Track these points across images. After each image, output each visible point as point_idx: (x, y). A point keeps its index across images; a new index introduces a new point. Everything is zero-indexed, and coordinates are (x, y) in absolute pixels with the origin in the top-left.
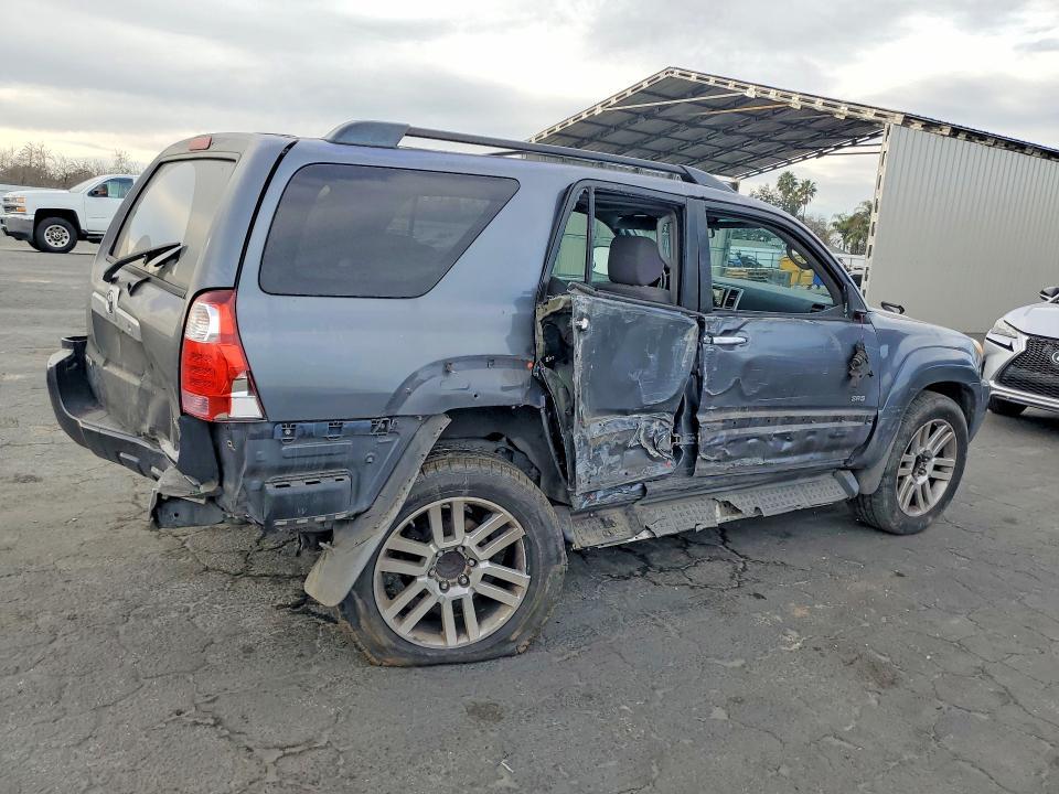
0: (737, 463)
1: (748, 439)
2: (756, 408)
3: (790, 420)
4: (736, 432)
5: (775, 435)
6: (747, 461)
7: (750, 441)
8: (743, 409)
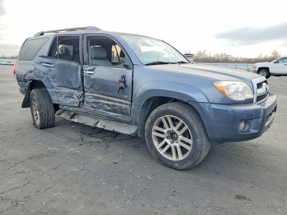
0: (97, 110)
1: (100, 103)
2: (100, 94)
3: (109, 100)
4: (96, 100)
5: (105, 104)
6: (100, 110)
7: (100, 104)
8: (97, 94)
